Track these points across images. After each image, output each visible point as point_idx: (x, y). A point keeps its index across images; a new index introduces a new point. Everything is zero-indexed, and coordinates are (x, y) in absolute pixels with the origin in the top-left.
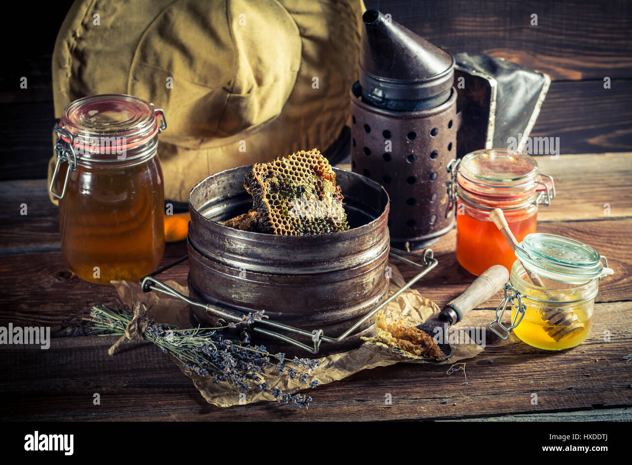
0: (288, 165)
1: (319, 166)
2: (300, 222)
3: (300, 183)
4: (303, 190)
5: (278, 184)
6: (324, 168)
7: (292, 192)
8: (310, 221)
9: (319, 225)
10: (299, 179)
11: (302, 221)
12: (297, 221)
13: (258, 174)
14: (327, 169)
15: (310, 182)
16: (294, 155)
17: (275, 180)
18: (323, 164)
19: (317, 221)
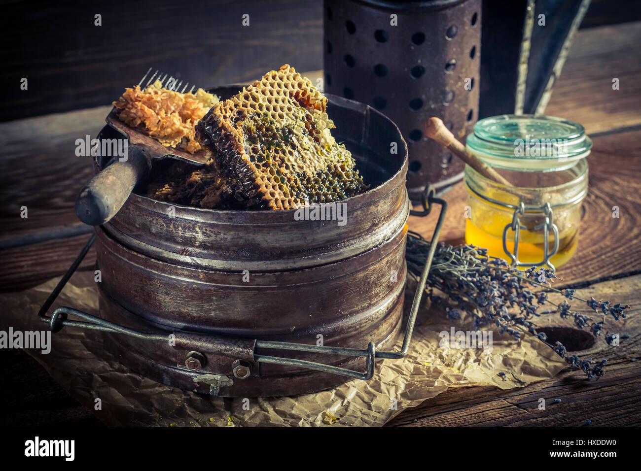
0: (260, 96)
1: (301, 92)
2: (299, 182)
3: (284, 123)
4: (290, 132)
5: (254, 128)
6: (308, 93)
7: (276, 138)
8: (312, 179)
9: (324, 182)
10: (281, 117)
11: (302, 180)
12: (296, 182)
13: (225, 117)
14: (314, 94)
15: (296, 118)
16: (264, 80)
17: (250, 124)
18: (304, 86)
19: (320, 177)
